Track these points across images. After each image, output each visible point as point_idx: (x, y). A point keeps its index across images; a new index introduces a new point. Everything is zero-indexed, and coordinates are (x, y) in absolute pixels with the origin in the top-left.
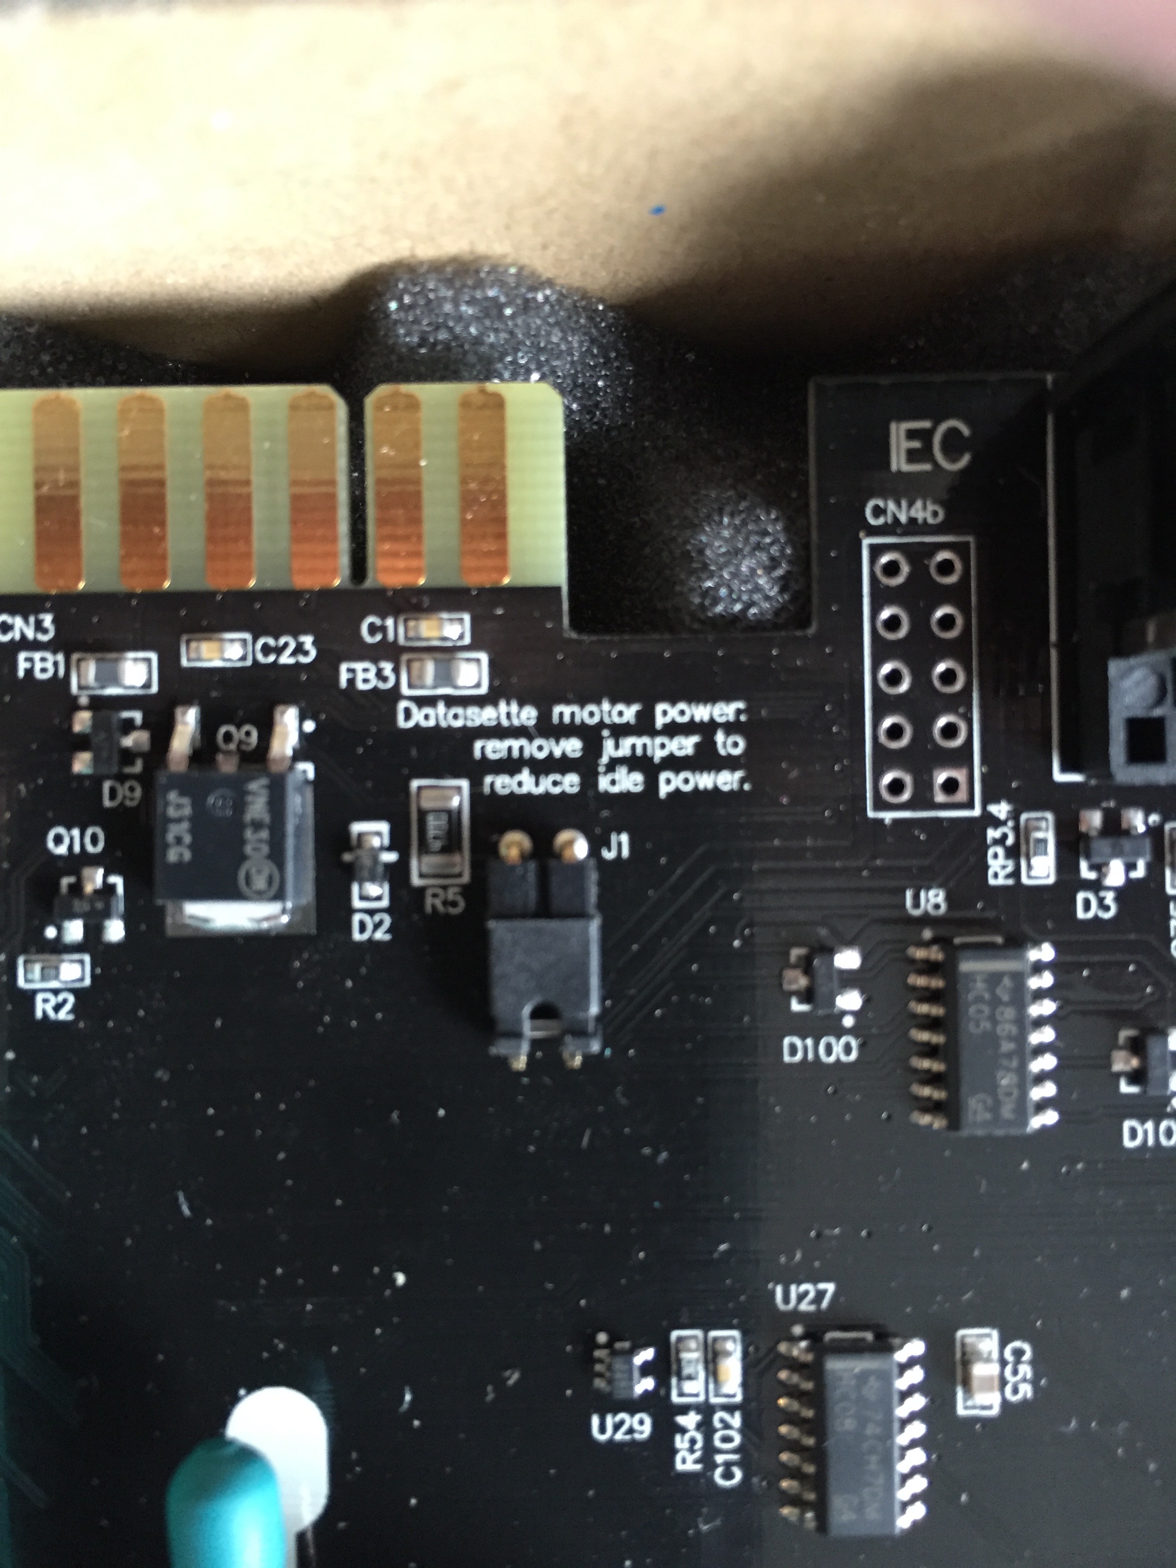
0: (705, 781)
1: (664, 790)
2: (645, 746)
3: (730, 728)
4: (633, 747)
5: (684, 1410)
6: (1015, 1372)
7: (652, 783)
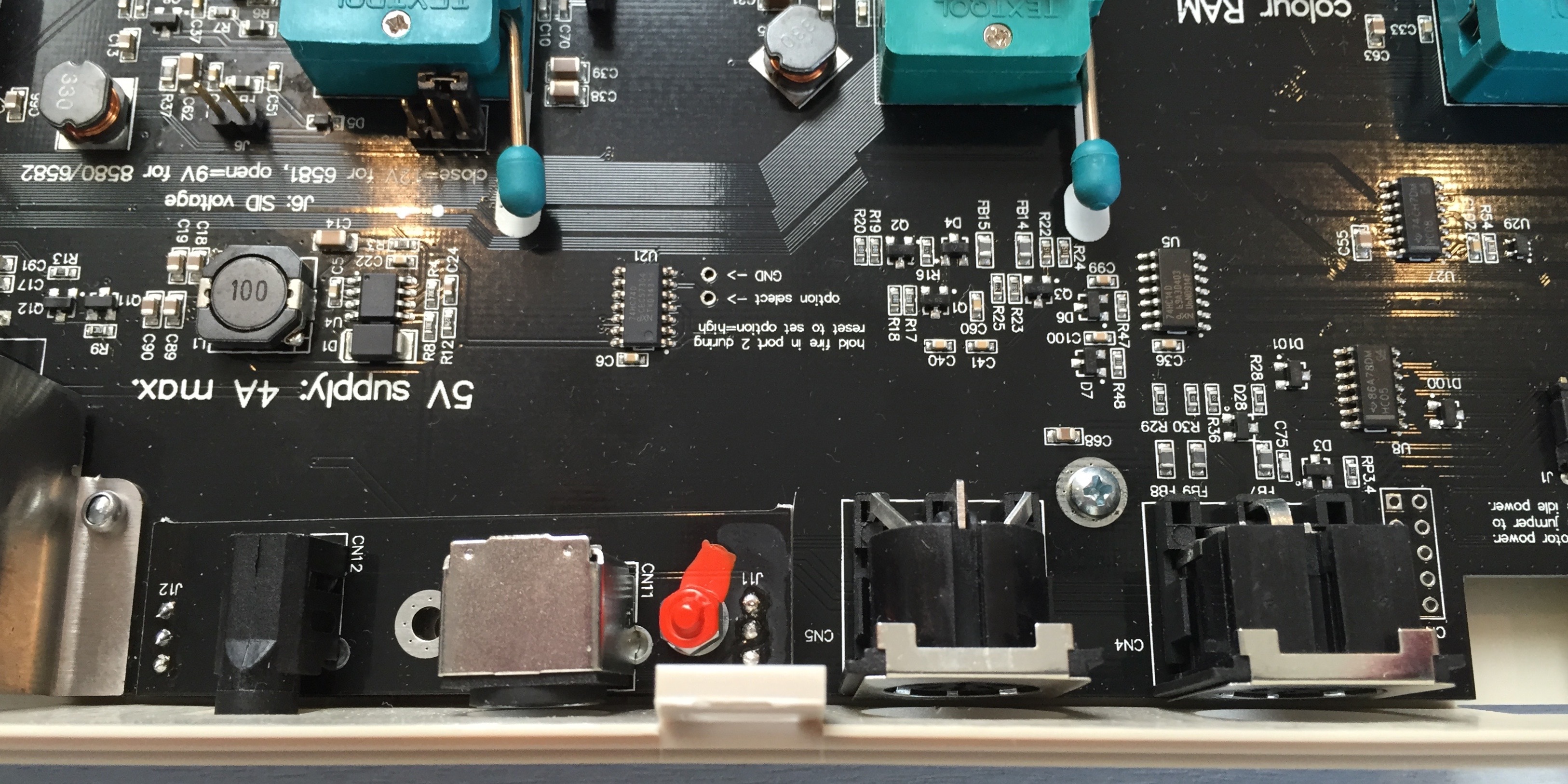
0: (1509, 506)
1: (1528, 503)
2: (1539, 523)
3: (1500, 531)
4: (1544, 523)
5: (1489, 230)
6: (1344, 242)
7: (1534, 506)
